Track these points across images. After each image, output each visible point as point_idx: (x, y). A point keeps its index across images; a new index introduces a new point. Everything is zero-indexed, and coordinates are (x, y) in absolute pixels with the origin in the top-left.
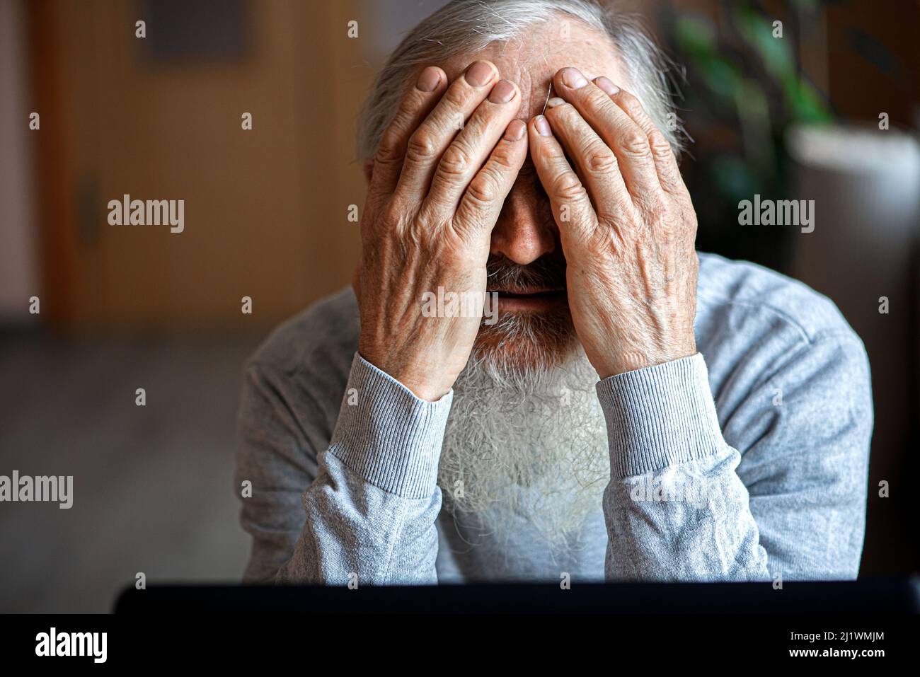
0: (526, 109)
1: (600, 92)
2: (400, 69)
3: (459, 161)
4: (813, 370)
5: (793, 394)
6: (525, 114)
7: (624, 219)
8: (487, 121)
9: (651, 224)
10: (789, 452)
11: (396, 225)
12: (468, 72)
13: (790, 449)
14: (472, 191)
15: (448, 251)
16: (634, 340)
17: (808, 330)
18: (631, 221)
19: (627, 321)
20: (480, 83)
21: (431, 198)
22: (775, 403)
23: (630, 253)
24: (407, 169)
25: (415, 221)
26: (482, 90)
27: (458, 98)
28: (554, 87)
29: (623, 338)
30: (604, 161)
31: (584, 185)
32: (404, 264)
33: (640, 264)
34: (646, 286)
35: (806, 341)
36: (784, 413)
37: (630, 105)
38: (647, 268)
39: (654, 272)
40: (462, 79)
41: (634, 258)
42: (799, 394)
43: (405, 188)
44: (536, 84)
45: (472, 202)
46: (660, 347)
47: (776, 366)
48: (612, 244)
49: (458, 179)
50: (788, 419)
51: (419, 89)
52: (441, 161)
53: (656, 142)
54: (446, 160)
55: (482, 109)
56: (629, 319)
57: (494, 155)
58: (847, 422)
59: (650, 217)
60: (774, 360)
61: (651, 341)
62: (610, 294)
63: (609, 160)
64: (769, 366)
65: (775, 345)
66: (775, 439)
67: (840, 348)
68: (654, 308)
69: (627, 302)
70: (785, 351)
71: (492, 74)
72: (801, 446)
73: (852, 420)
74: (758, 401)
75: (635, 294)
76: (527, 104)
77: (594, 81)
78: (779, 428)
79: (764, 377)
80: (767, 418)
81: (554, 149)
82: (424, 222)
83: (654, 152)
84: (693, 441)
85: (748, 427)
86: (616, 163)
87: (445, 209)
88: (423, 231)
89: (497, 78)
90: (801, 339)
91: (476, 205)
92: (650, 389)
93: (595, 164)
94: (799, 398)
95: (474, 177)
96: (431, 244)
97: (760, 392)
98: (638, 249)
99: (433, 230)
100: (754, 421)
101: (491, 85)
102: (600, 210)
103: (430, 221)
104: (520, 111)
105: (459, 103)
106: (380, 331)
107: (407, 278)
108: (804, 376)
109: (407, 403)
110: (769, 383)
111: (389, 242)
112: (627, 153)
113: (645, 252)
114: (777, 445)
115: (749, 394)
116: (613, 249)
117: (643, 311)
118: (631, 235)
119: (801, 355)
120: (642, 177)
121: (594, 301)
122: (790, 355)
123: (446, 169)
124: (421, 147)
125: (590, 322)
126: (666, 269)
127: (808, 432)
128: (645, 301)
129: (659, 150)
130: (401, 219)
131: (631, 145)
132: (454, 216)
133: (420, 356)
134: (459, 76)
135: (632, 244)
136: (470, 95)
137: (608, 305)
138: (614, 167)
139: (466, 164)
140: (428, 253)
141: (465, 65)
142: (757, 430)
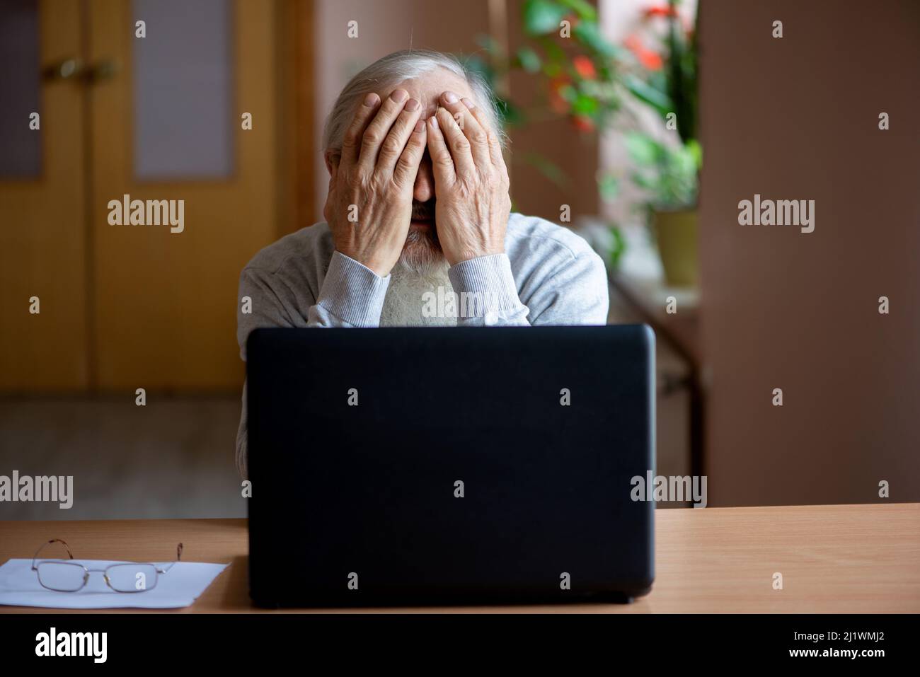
0: (425, 115)
1: (464, 107)
2: (351, 97)
3: (394, 144)
4: (577, 273)
5: (566, 284)
6: (424, 117)
7: (470, 179)
8: (406, 122)
9: (484, 183)
10: (563, 316)
11: (361, 182)
12: (392, 95)
13: (564, 314)
14: (401, 162)
15: (393, 196)
16: (470, 244)
17: (574, 252)
18: (474, 180)
19: (466, 234)
20: (400, 100)
21: (380, 166)
22: (556, 289)
23: (471, 197)
24: (364, 150)
25: (373, 179)
26: (401, 104)
27: (389, 109)
28: (440, 102)
29: (463, 243)
30: (463, 145)
31: (452, 158)
32: (366, 203)
33: (477, 204)
34: (478, 215)
35: (573, 258)
36: (561, 294)
37: (479, 115)
38: (480, 206)
39: (484, 209)
40: (390, 99)
41: (473, 200)
42: (570, 284)
43: (364, 161)
44: (430, 102)
45: (403, 168)
46: (483, 249)
47: (556, 271)
48: (462, 192)
49: (394, 155)
50: (563, 297)
51: (366, 105)
52: (384, 145)
53: (491, 137)
54: (386, 145)
55: (402, 115)
56: (468, 233)
57: (410, 141)
58: (595, 302)
59: (483, 178)
60: (555, 267)
61: (479, 246)
62: (458, 218)
63: (466, 145)
64: (552, 270)
65: (556, 259)
66: (556, 308)
67: (592, 262)
68: (482, 228)
69: (467, 225)
70: (561, 263)
71: (405, 96)
72: (570, 313)
73: (598, 301)
74: (547, 288)
75: (472, 220)
76: (425, 113)
77: (461, 100)
78: (558, 302)
79: (550, 276)
80: (552, 296)
81: (439, 136)
82: (377, 179)
83: (489, 143)
84: (502, 300)
85: (541, 302)
86: (470, 148)
87: (388, 171)
88: (378, 185)
89: (409, 98)
90: (570, 256)
91: (405, 169)
92: (477, 271)
93: (459, 147)
94: (570, 286)
95: (401, 154)
96: (383, 192)
97: (548, 283)
98: (475, 195)
99: (383, 184)
100: (544, 299)
101: (405, 101)
102: (458, 172)
103: (381, 179)
104: (421, 116)
105: (391, 113)
106: (352, 240)
107: (368, 210)
108: (572, 276)
109: (370, 279)
110: (553, 279)
111: (357, 191)
112: (474, 142)
113: (479, 197)
114: (557, 312)
115: (541, 285)
116: (463, 195)
117: (475, 229)
118: (472, 188)
119: (571, 265)
120: (481, 156)
121: (450, 222)
122: (564, 265)
123: (387, 149)
124: (371, 137)
125: (447, 234)
126: (490, 207)
127: (574, 306)
128: (476, 223)
129: (491, 141)
130: (364, 179)
131: (477, 138)
132: (394, 176)
133: (377, 253)
134: (388, 98)
135: (473, 192)
136: (395, 108)
137: (457, 225)
138: (469, 149)
139: (397, 146)
140: (381, 197)
141: (390, 93)
142: (546, 303)
